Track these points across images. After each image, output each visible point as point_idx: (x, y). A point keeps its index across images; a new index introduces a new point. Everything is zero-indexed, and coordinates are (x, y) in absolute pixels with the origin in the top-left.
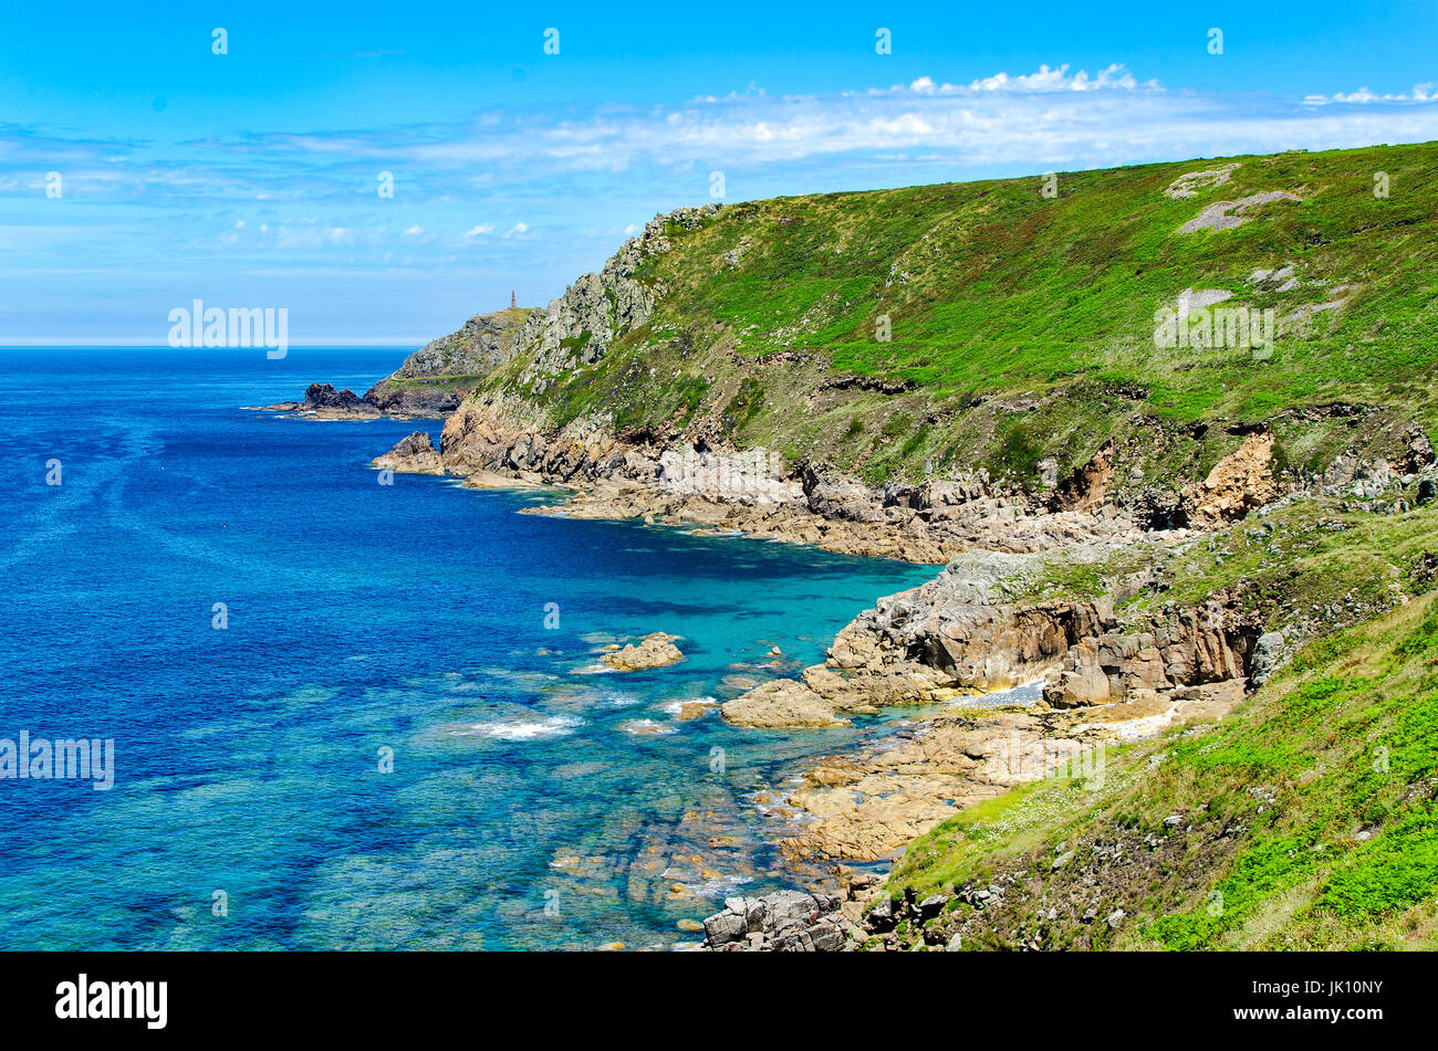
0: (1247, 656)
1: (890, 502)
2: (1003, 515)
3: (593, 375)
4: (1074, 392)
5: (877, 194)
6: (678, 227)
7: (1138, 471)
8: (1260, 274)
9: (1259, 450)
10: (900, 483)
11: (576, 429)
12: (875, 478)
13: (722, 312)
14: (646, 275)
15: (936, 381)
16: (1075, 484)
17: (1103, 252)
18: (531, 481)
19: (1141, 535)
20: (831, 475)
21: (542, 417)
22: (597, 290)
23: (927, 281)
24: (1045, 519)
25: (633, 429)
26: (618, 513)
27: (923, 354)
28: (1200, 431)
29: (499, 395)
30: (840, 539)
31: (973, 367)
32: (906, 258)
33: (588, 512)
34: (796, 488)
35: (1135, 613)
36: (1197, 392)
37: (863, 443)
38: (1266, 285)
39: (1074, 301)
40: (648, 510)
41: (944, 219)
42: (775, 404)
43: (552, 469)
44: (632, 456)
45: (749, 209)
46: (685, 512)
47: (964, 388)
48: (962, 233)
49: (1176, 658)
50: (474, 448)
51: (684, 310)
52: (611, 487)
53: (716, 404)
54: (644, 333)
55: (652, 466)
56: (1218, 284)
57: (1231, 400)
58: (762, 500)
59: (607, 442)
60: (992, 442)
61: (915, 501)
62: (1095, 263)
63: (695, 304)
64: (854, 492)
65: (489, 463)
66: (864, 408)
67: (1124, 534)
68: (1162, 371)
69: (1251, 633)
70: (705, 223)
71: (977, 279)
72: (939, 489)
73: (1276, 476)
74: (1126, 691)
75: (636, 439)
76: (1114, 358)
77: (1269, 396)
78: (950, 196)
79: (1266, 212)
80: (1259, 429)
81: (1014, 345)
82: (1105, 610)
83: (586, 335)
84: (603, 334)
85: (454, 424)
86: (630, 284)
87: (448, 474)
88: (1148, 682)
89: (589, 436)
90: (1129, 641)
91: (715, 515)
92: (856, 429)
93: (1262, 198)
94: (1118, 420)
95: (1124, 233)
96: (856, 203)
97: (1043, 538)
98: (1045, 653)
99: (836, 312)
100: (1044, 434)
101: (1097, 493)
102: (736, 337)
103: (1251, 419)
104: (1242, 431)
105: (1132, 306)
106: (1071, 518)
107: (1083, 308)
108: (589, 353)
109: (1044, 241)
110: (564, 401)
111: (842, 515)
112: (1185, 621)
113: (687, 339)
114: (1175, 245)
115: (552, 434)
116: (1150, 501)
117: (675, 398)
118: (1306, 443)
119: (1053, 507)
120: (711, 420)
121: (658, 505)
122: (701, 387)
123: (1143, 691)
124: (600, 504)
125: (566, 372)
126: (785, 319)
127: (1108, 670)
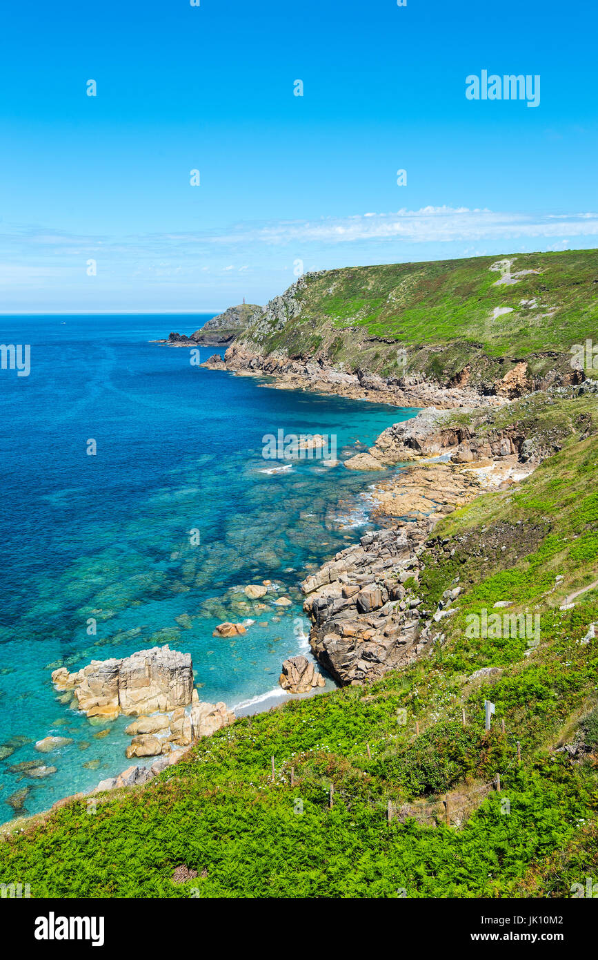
0: (519, 447)
1: (390, 383)
2: (431, 390)
3: (280, 335)
4: (456, 345)
5: (383, 267)
6: (310, 279)
7: (479, 375)
8: (523, 302)
9: (522, 368)
10: (393, 377)
11: (275, 354)
12: (384, 375)
13: (327, 312)
14: (298, 297)
15: (406, 340)
16: (456, 379)
17: (467, 292)
18: (258, 373)
19: (479, 398)
20: (368, 373)
21: (261, 350)
22: (281, 303)
23: (402, 301)
24: (445, 391)
25: (295, 355)
26: (292, 387)
27: (401, 329)
28: (501, 361)
29: (245, 341)
30: (373, 397)
31: (419, 334)
32: (394, 292)
33: (282, 386)
34: (355, 377)
35: (482, 432)
36: (500, 347)
37: (380, 361)
38: (526, 306)
39: (456, 310)
40: (302, 384)
41: (408, 277)
42: (347, 346)
43: (266, 369)
44: (294, 364)
45: (336, 272)
46: (316, 386)
47: (417, 342)
48: (415, 283)
49: (496, 447)
50: (237, 361)
51: (313, 311)
52: (288, 376)
53: (325, 346)
54: (298, 319)
55: (302, 368)
56: (508, 305)
57: (512, 350)
58: (344, 382)
59: (286, 359)
60: (426, 362)
61: (399, 383)
62: (463, 296)
63: (317, 308)
64: (377, 380)
65: (243, 366)
66: (380, 349)
67: (474, 396)
68: (488, 337)
69: (521, 439)
70: (320, 277)
71: (420, 300)
72: (408, 380)
73: (528, 378)
74: (478, 458)
75: (296, 358)
76: (470, 333)
77: (526, 348)
78: (410, 268)
79: (526, 278)
80: (522, 361)
81: (434, 327)
82: (471, 430)
83: (277, 319)
84: (283, 320)
85: (229, 352)
86: (293, 301)
87: (228, 370)
88: (486, 455)
89: (279, 357)
90: (480, 441)
91: (327, 387)
92: (377, 356)
93: (525, 272)
94: (472, 356)
95: (474, 284)
96: (375, 270)
97: (445, 398)
98: (451, 444)
99: (369, 312)
100: (446, 360)
101: (464, 382)
102: (332, 321)
103: (520, 357)
104: (516, 361)
105: (477, 313)
106: (455, 391)
107: (459, 313)
108: (278, 326)
109: (444, 287)
110: (270, 344)
111: (372, 388)
112: (499, 435)
113: (314, 321)
114: (493, 290)
115: (265, 356)
116: (483, 385)
117: (310, 343)
118: (539, 366)
119: (448, 387)
120: (323, 351)
121: (307, 383)
122: (320, 339)
123: (484, 458)
124: (285, 383)
125: (270, 333)
126: (350, 315)
127: (473, 451)
